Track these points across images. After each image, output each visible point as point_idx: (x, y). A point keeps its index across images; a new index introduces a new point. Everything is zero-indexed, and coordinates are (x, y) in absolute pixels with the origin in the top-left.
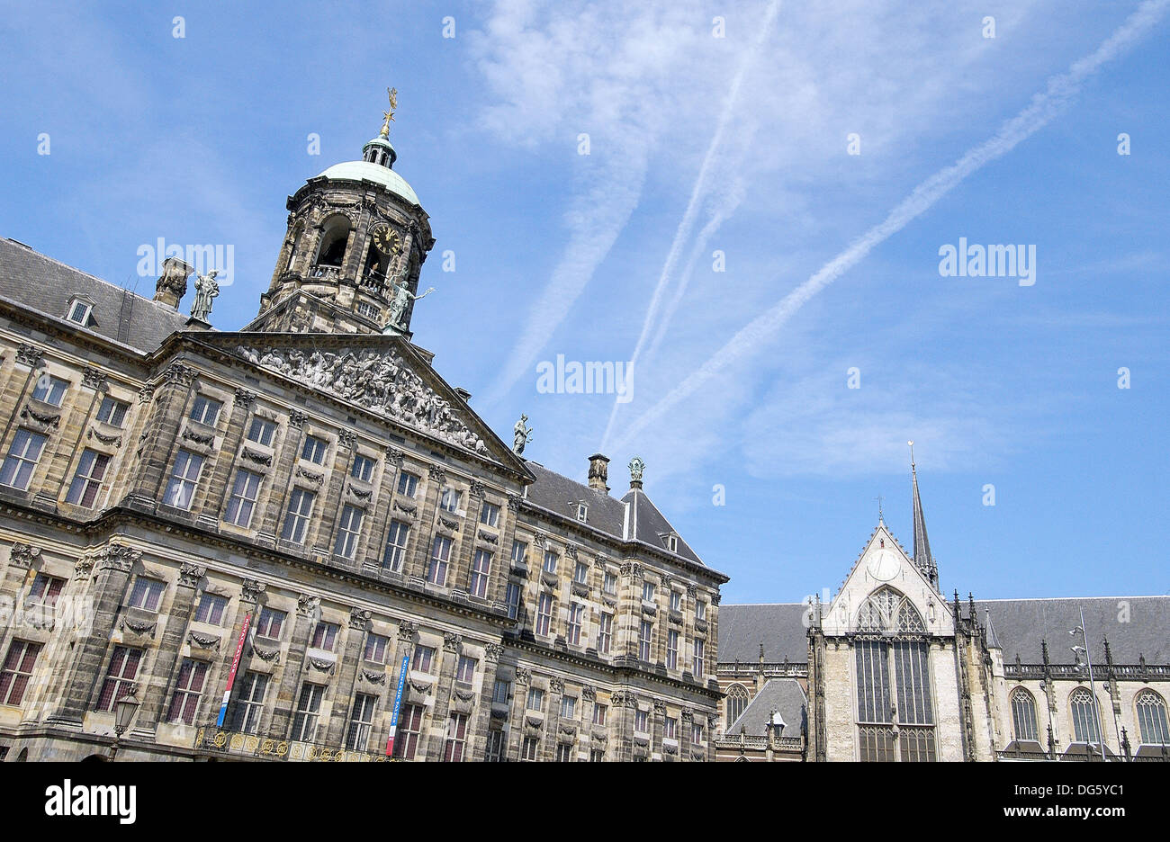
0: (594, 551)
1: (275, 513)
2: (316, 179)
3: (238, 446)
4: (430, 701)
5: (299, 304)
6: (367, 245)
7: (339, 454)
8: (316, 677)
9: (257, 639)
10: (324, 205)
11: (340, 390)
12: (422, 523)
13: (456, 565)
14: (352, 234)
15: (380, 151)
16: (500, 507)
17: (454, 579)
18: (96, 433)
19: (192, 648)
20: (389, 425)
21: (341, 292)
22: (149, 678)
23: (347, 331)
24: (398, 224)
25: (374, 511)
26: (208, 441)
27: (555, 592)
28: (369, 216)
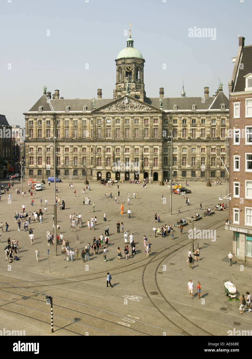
0: (196, 116)
1: (114, 134)
2: (116, 59)
3: (105, 126)
4: (149, 157)
6: (125, 72)
7: (122, 121)
8: (127, 157)
9: (116, 153)
10: (117, 65)
11: (118, 110)
12: (141, 127)
13: (150, 133)
14: (122, 71)
15: (128, 42)
16: (158, 119)
17: (150, 135)
19: (107, 156)
20: (129, 113)
21: (122, 85)
22: (103, 161)
24: (130, 64)
25: (131, 128)
26: (101, 126)
27: (186, 128)
28: (124, 65)
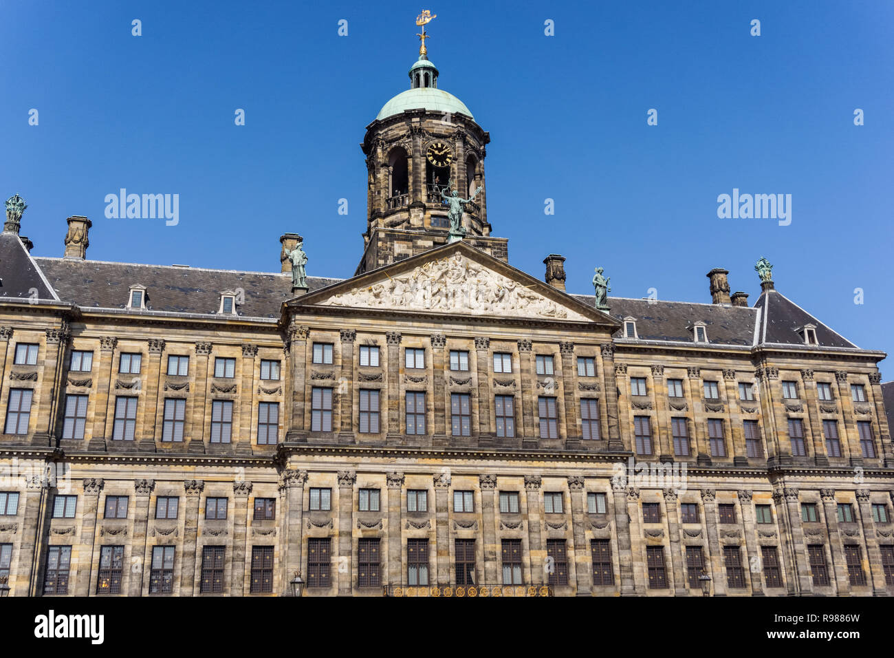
0: (719, 366)
1: (396, 416)
2: (371, 125)
3: (352, 373)
5: (379, 240)
6: (423, 166)
7: (435, 355)
8: (464, 534)
9: (408, 516)
10: (383, 144)
12: (523, 392)
14: (410, 161)
15: (422, 73)
16: (594, 358)
18: (263, 390)
19: (363, 531)
20: (470, 319)
21: (413, 215)
23: (425, 247)
24: (445, 137)
25: (477, 393)
26: (331, 376)
27: (687, 414)
28: (420, 141)
